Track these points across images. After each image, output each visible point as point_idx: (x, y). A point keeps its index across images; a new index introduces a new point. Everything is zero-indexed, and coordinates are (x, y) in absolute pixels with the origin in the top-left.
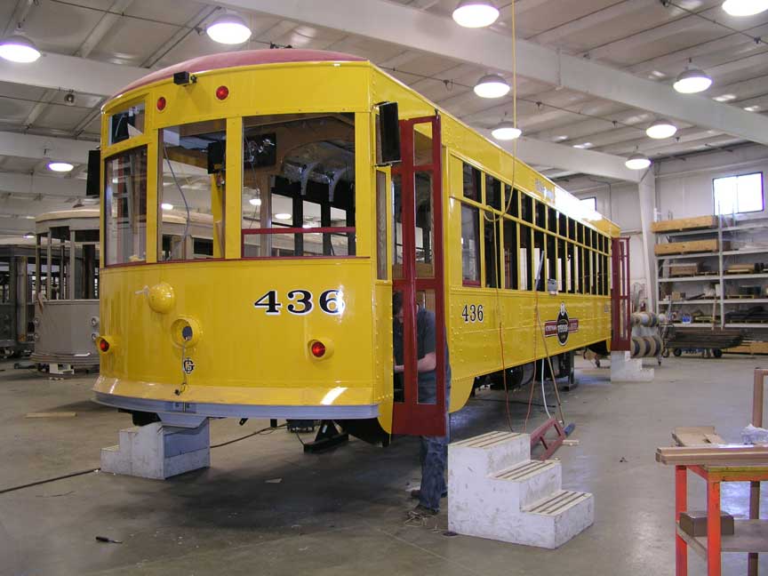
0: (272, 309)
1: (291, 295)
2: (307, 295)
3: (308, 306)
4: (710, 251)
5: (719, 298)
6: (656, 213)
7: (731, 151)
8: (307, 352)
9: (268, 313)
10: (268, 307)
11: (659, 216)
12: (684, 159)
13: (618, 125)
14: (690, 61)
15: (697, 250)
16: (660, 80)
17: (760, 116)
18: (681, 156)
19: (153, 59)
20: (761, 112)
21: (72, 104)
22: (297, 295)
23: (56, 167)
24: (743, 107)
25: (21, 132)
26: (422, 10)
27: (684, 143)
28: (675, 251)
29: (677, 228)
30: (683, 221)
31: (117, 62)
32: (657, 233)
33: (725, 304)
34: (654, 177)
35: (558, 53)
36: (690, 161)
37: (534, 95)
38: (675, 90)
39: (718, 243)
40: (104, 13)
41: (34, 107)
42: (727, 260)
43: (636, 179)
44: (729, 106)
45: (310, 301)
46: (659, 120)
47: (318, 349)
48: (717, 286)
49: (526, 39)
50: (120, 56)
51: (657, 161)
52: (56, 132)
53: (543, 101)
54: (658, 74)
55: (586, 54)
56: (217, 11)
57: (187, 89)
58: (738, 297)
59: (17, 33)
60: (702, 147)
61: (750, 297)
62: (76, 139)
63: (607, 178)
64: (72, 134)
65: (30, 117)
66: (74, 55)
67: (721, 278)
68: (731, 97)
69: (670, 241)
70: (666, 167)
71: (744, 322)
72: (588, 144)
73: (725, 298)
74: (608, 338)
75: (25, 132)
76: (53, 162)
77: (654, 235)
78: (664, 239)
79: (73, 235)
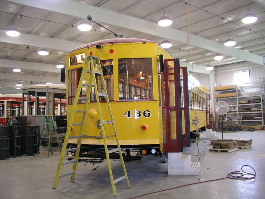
0: (129, 116)
2: (140, 112)
3: (140, 115)
4: (234, 97)
5: (237, 112)
6: (215, 84)
7: (239, 64)
8: (140, 129)
9: (128, 118)
11: (216, 85)
12: (224, 67)
13: (204, 56)
14: (229, 36)
15: (230, 96)
16: (219, 42)
17: (249, 53)
18: (223, 66)
19: (55, 35)
20: (250, 52)
21: (28, 50)
22: (136, 112)
23: (15, 70)
24: (244, 50)
25: (4, 59)
26: (147, 20)
27: (224, 61)
28: (222, 97)
29: (223, 89)
30: (225, 87)
31: (41, 35)
32: (216, 91)
33: (239, 114)
34: (214, 72)
35: (188, 33)
36: (226, 67)
37: (178, 47)
38: (225, 46)
39: (236, 94)
40: (41, 20)
41: (10, 51)
42: (239, 100)
43: (208, 73)
44: (240, 50)
46: (218, 54)
47: (144, 128)
48: (236, 108)
49: (178, 29)
50: (42, 33)
51: (216, 67)
52: (15, 58)
53: (181, 49)
54: (218, 40)
55: (196, 34)
56: (80, 20)
57: (100, 50)
58: (243, 111)
59: (13, 27)
60: (230, 63)
61: (247, 111)
62: (23, 61)
63: (199, 73)
64: (22, 59)
65: (8, 54)
66: (28, 33)
67: (237, 105)
68: (240, 47)
69: (220, 93)
70: (218, 69)
71: (245, 119)
72: (193, 62)
73: (239, 112)
74: (206, 125)
75: (6, 59)
76: (14, 69)
77: (215, 91)
78: (218, 93)
79: (36, 94)
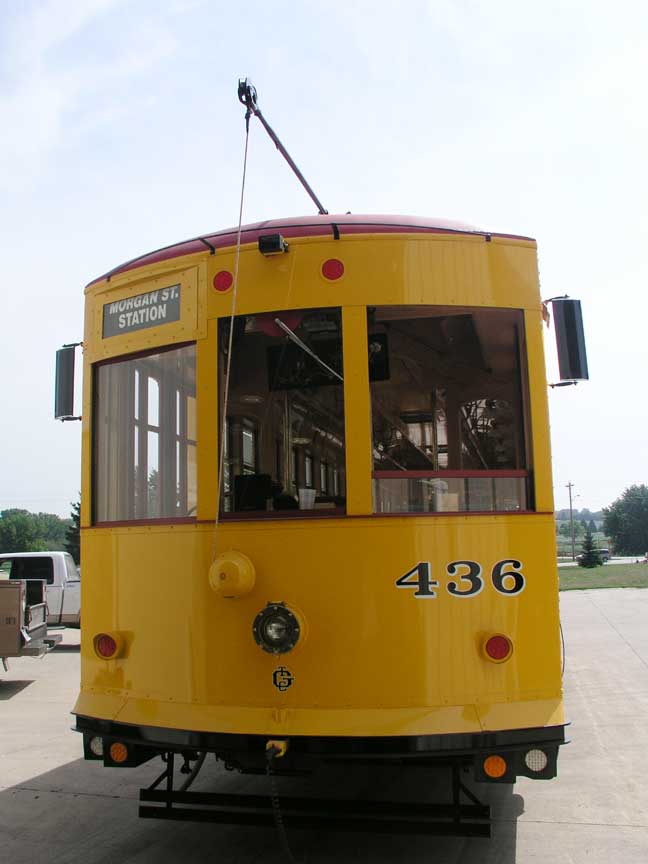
0: (424, 590)
1: (451, 569)
2: (475, 568)
3: (477, 585)
9: (417, 597)
10: (417, 586)
22: (460, 569)
45: (479, 576)
